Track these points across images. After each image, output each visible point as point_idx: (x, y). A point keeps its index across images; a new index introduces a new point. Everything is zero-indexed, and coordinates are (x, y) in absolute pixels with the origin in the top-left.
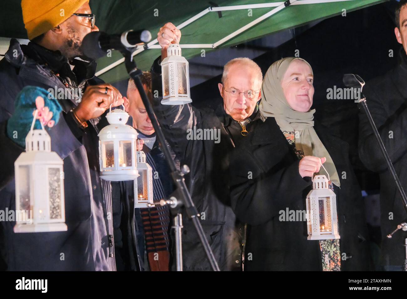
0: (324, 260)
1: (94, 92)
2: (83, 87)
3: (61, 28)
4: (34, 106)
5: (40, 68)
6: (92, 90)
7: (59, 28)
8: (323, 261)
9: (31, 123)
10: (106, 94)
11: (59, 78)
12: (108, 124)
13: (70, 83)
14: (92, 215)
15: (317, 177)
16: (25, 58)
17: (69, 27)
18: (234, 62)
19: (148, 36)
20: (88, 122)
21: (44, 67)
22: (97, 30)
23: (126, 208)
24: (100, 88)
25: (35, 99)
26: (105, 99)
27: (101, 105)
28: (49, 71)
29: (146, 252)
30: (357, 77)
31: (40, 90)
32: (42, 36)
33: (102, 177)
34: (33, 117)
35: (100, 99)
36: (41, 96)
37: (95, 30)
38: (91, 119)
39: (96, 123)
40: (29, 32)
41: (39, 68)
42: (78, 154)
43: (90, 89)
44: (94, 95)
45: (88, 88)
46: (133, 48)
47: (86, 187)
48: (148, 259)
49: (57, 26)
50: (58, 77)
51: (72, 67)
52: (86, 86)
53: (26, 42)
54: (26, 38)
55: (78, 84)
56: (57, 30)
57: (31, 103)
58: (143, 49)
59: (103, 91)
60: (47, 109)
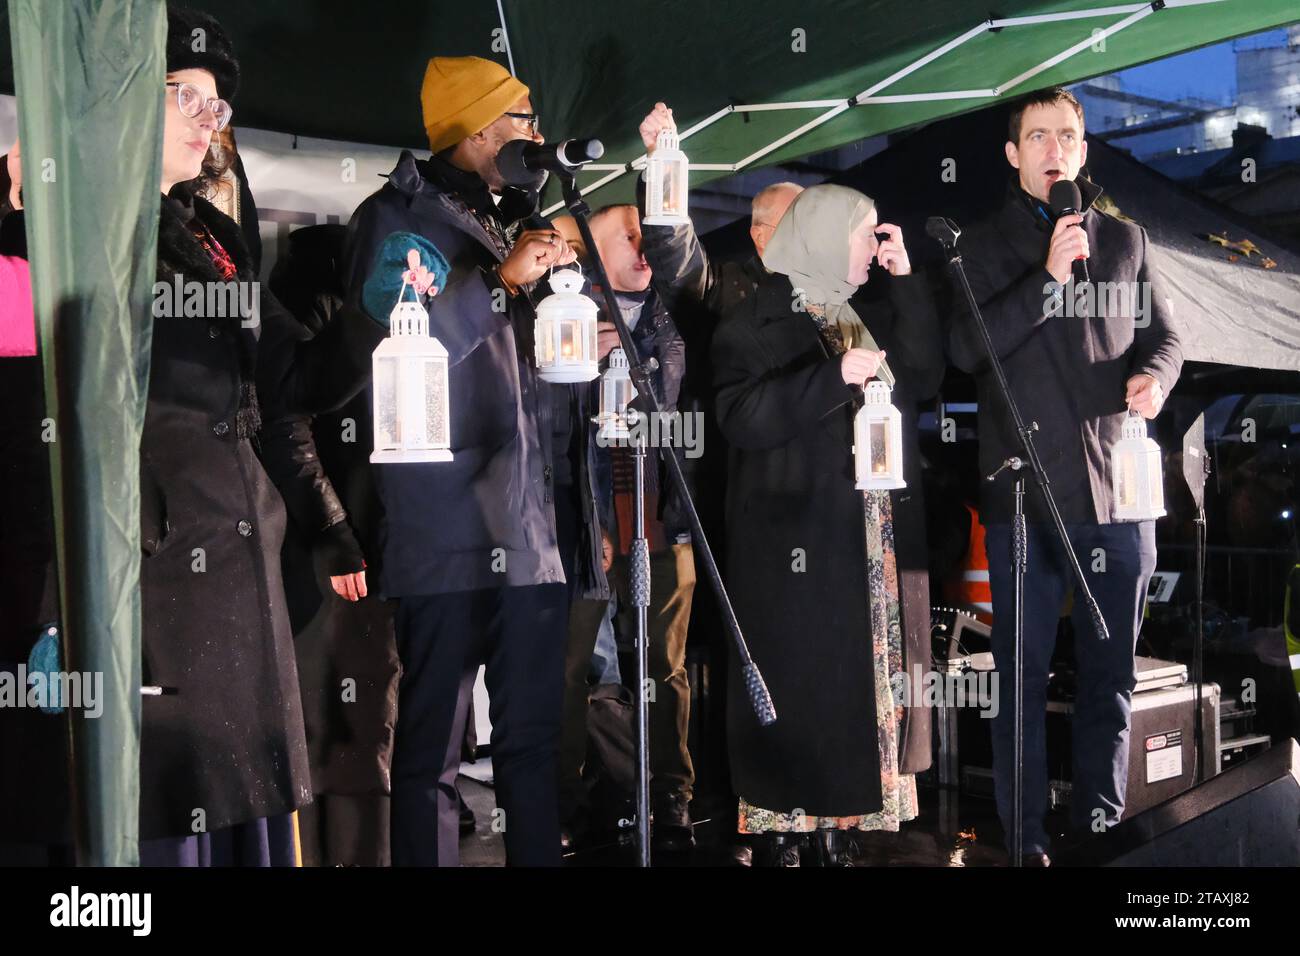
0: (871, 513)
1: (531, 240)
2: (514, 231)
3: (484, 136)
4: (405, 264)
5: (444, 199)
6: (529, 237)
7: (481, 135)
8: (867, 514)
9: (399, 290)
10: (551, 243)
11: (475, 216)
12: (551, 292)
13: (493, 224)
14: (520, 435)
15: (871, 383)
16: (423, 183)
17: (498, 135)
18: (775, 190)
19: (599, 149)
20: (519, 288)
21: (450, 198)
22: (541, 141)
23: (579, 424)
24: (542, 235)
25: (406, 253)
26: (549, 251)
27: (542, 260)
28: (458, 204)
29: (612, 492)
30: (947, 222)
31: (414, 239)
32: (454, 148)
33: (543, 377)
34: (402, 281)
35: (539, 250)
36: (415, 248)
37: (537, 141)
38: (523, 285)
39: (531, 289)
40: (432, 141)
41: (442, 199)
42: (501, 339)
43: (527, 235)
44: (531, 245)
45: (525, 233)
46: (576, 167)
47: (512, 393)
48: (614, 503)
49: (478, 131)
50: (473, 213)
51: (497, 199)
52: (520, 230)
53: (424, 156)
54: (428, 148)
55: (506, 226)
56: (479, 138)
57: (400, 259)
58: (624, 171)
59: (547, 239)
60: (424, 269)
